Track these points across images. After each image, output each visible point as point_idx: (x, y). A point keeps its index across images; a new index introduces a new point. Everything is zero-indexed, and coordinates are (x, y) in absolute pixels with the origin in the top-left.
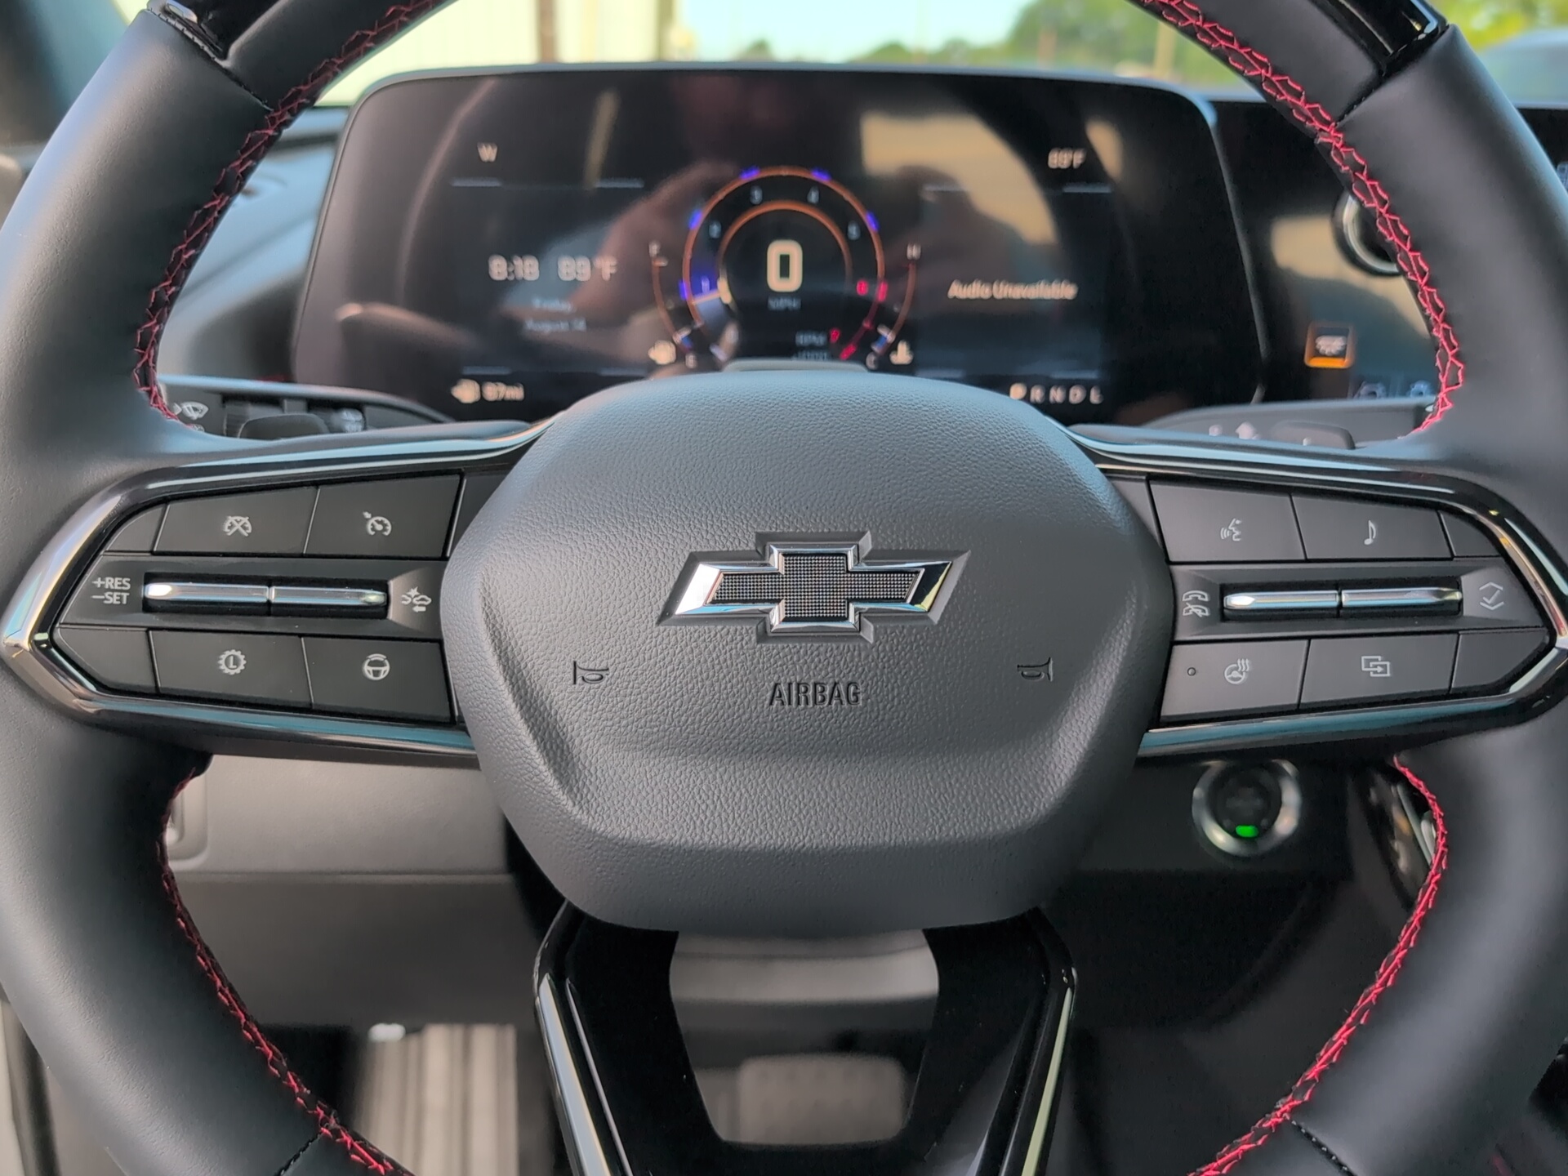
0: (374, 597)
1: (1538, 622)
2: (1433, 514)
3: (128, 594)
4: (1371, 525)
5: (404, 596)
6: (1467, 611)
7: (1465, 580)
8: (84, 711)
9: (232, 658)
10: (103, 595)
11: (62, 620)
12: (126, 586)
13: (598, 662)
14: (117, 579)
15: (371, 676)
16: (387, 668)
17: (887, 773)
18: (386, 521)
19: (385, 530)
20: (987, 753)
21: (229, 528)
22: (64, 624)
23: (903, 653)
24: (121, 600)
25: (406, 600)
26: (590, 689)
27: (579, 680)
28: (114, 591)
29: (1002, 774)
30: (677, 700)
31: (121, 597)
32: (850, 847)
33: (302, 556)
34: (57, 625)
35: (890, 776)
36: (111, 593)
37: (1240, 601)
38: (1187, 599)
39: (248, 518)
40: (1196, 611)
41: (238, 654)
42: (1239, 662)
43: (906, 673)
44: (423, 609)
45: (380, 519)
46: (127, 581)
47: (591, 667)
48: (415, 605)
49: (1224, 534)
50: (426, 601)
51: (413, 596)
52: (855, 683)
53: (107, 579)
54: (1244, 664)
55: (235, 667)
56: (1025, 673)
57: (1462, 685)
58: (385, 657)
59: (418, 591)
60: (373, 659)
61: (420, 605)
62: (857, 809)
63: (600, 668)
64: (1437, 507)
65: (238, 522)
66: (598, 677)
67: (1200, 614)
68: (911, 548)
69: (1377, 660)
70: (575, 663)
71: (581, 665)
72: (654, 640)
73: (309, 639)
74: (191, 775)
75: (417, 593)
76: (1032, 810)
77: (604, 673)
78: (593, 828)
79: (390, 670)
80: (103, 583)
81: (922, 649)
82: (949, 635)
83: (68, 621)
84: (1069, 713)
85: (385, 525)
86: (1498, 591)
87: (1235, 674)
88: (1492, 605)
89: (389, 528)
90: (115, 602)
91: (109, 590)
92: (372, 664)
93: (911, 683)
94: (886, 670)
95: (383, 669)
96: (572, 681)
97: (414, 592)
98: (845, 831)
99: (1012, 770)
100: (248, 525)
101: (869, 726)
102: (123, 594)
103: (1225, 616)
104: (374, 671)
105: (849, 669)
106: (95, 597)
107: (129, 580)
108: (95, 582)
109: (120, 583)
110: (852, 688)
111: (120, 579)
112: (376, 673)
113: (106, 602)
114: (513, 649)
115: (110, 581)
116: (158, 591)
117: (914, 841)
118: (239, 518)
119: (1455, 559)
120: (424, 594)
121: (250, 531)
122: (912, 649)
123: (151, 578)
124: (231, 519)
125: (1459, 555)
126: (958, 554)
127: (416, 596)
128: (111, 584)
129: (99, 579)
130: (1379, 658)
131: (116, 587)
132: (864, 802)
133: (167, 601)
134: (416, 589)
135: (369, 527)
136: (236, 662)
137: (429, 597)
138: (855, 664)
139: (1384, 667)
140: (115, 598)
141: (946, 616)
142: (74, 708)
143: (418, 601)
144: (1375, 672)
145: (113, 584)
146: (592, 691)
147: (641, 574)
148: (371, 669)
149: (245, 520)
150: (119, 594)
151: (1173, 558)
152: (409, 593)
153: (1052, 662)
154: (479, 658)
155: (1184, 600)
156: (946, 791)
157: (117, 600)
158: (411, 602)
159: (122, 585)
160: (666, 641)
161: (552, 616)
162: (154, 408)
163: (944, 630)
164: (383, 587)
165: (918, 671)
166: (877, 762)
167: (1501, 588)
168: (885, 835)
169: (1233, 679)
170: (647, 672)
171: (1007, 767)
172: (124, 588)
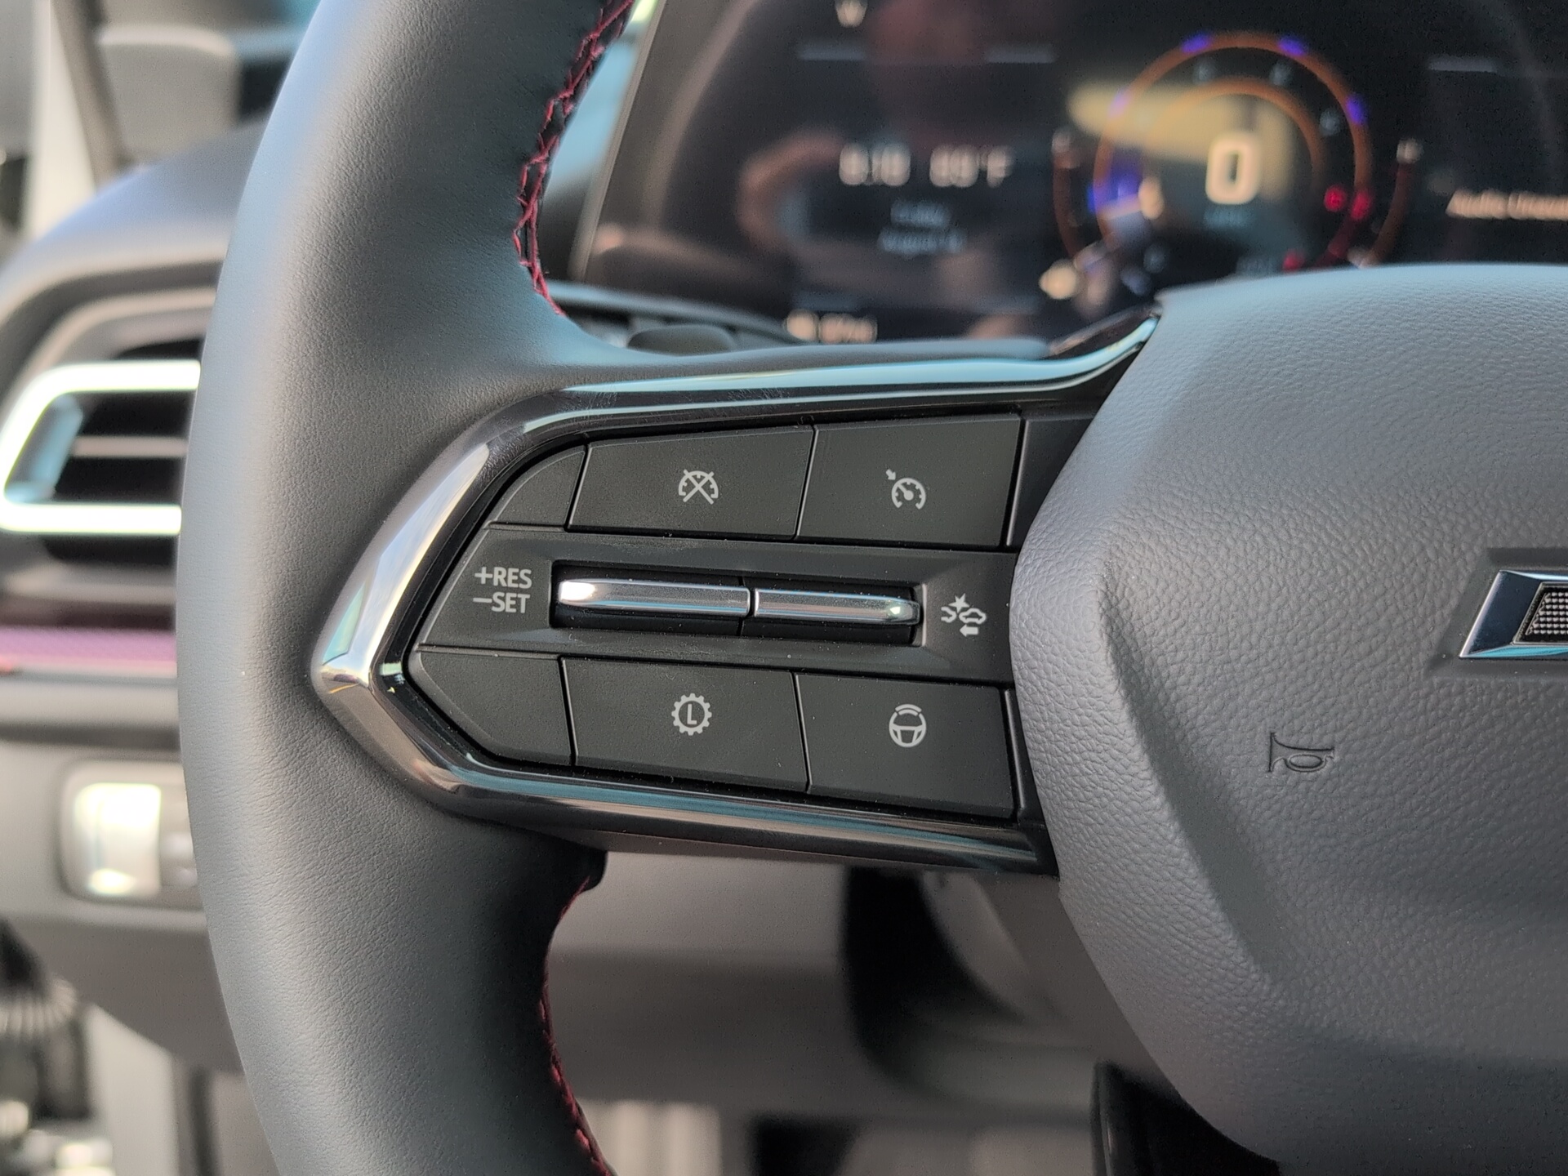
0: (897, 609)
3: (528, 596)
5: (944, 609)
8: (436, 785)
9: (690, 706)
10: (491, 597)
11: (424, 637)
12: (525, 583)
13: (1316, 736)
14: (511, 570)
15: (898, 741)
16: (922, 729)
18: (919, 486)
19: (917, 499)
21: (684, 489)
22: (426, 645)
24: (517, 606)
25: (949, 616)
26: (1297, 783)
27: (1279, 765)
28: (507, 590)
30: (1458, 808)
31: (518, 600)
33: (792, 539)
34: (416, 647)
36: (502, 594)
39: (712, 474)
41: (700, 700)
44: (974, 631)
45: (909, 481)
46: (526, 575)
47: (1303, 742)
48: (963, 624)
50: (980, 617)
51: (959, 609)
53: (497, 569)
55: (695, 722)
58: (919, 710)
59: (967, 601)
60: (901, 713)
61: (971, 625)
63: (1318, 747)
65: (699, 481)
66: (1314, 760)
70: (1272, 735)
71: (1283, 741)
72: (1421, 702)
73: (807, 676)
74: (583, 887)
75: (966, 605)
77: (1324, 756)
78: (1307, 1024)
79: (927, 731)
80: (490, 576)
83: (436, 640)
85: (917, 493)
89: (923, 496)
90: (509, 610)
91: (500, 588)
92: (902, 720)
95: (917, 729)
96: (1264, 768)
97: (960, 603)
100: (714, 486)
102: (520, 596)
104: (903, 732)
106: (476, 600)
107: (529, 572)
108: (477, 575)
109: (516, 578)
111: (517, 570)
112: (907, 736)
113: (494, 609)
114: (1161, 709)
115: (500, 573)
116: (576, 592)
118: (699, 474)
120: (976, 607)
121: (716, 495)
123: (563, 571)
124: (688, 475)
127: (964, 610)
128: (502, 577)
129: (484, 569)
131: (511, 585)
133: (590, 610)
134: (963, 598)
135: (894, 494)
136: (698, 714)
137: (983, 610)
140: (509, 602)
142: (419, 778)
143: (967, 617)
145: (506, 579)
146: (1302, 787)
147: (1397, 585)
148: (899, 729)
149: (709, 477)
150: (514, 595)
152: (953, 605)
154: (1101, 719)
157: (512, 606)
158: (958, 619)
159: (520, 581)
160: (1443, 704)
161: (1233, 654)
162: (539, 296)
164: (907, 591)
170: (1406, 758)
172: (522, 586)
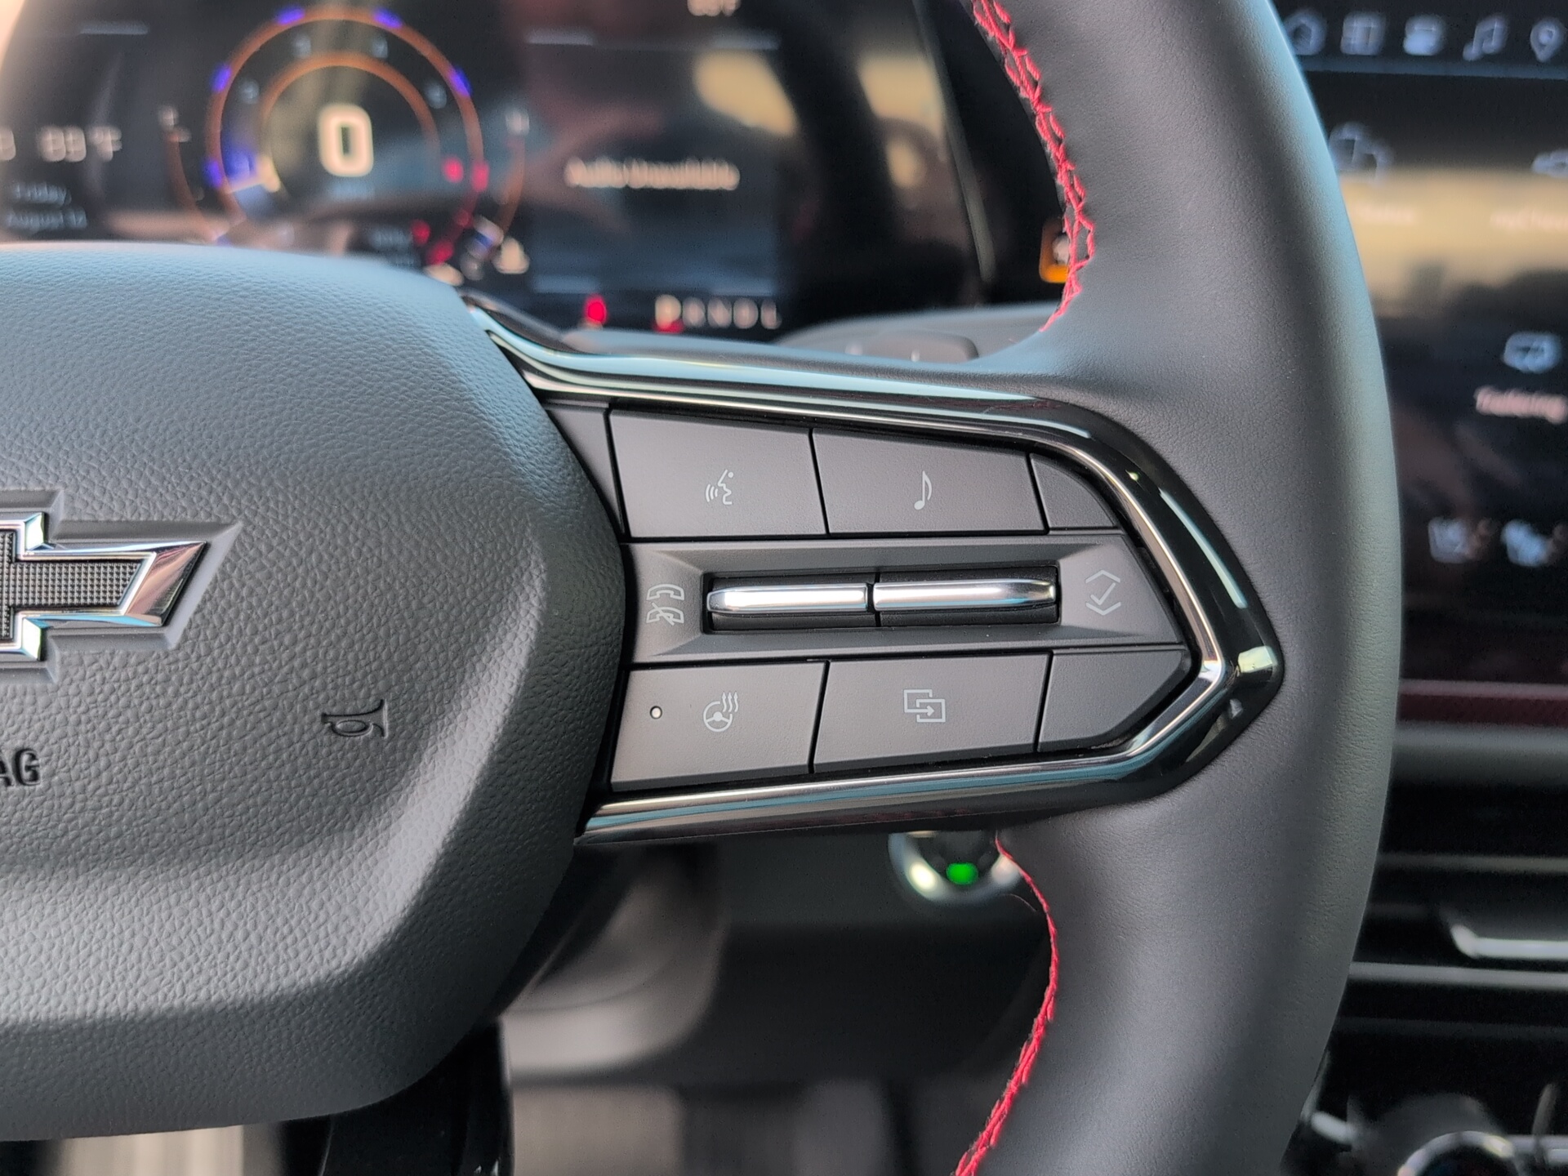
1: (1172, 635)
2: (1018, 461)
4: (925, 478)
6: (1068, 618)
7: (1066, 565)
17: (100, 898)
20: (277, 858)
23: (113, 698)
29: (299, 895)
32: (26, 1023)
35: (104, 903)
37: (735, 600)
38: (652, 598)
40: (665, 615)
42: (724, 697)
43: (119, 732)
49: (710, 493)
52: (27, 749)
54: (730, 701)
56: (339, 726)
57: (1052, 739)
62: (43, 958)
64: (1026, 449)
67: (671, 620)
68: (134, 518)
69: (926, 696)
76: (345, 953)
81: (147, 689)
82: (195, 666)
84: (418, 789)
86: (1114, 584)
87: (718, 717)
88: (1103, 607)
93: (131, 746)
94: (82, 728)
98: (18, 997)
99: (318, 885)
101: (59, 820)
103: (709, 623)
105: (16, 727)
110: (25, 758)
117: (136, 1009)
119: (1051, 532)
122: (129, 690)
125: (1056, 526)
126: (218, 527)
130: (930, 692)
132: (56, 947)
138: (27, 716)
139: (937, 707)
141: (191, 634)
144: (924, 716)
151: (636, 532)
153: (386, 706)
155: (648, 598)
156: (201, 924)
163: (187, 657)
165: (141, 727)
166: (81, 879)
167: (1118, 580)
168: (86, 1000)
169: (712, 724)
171: (310, 880)
